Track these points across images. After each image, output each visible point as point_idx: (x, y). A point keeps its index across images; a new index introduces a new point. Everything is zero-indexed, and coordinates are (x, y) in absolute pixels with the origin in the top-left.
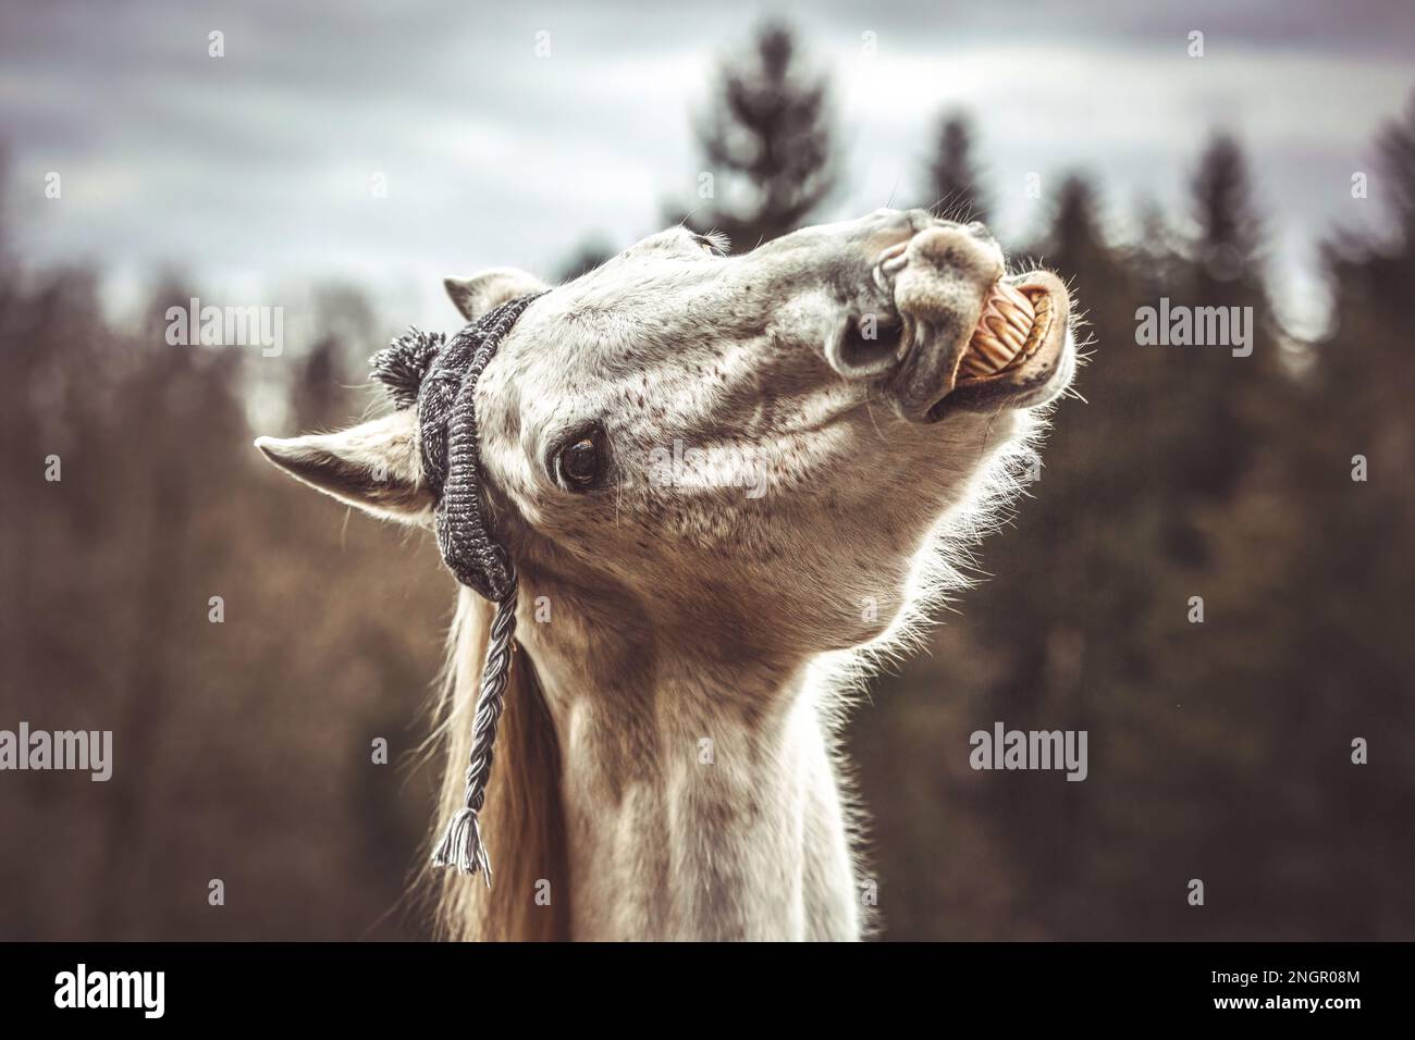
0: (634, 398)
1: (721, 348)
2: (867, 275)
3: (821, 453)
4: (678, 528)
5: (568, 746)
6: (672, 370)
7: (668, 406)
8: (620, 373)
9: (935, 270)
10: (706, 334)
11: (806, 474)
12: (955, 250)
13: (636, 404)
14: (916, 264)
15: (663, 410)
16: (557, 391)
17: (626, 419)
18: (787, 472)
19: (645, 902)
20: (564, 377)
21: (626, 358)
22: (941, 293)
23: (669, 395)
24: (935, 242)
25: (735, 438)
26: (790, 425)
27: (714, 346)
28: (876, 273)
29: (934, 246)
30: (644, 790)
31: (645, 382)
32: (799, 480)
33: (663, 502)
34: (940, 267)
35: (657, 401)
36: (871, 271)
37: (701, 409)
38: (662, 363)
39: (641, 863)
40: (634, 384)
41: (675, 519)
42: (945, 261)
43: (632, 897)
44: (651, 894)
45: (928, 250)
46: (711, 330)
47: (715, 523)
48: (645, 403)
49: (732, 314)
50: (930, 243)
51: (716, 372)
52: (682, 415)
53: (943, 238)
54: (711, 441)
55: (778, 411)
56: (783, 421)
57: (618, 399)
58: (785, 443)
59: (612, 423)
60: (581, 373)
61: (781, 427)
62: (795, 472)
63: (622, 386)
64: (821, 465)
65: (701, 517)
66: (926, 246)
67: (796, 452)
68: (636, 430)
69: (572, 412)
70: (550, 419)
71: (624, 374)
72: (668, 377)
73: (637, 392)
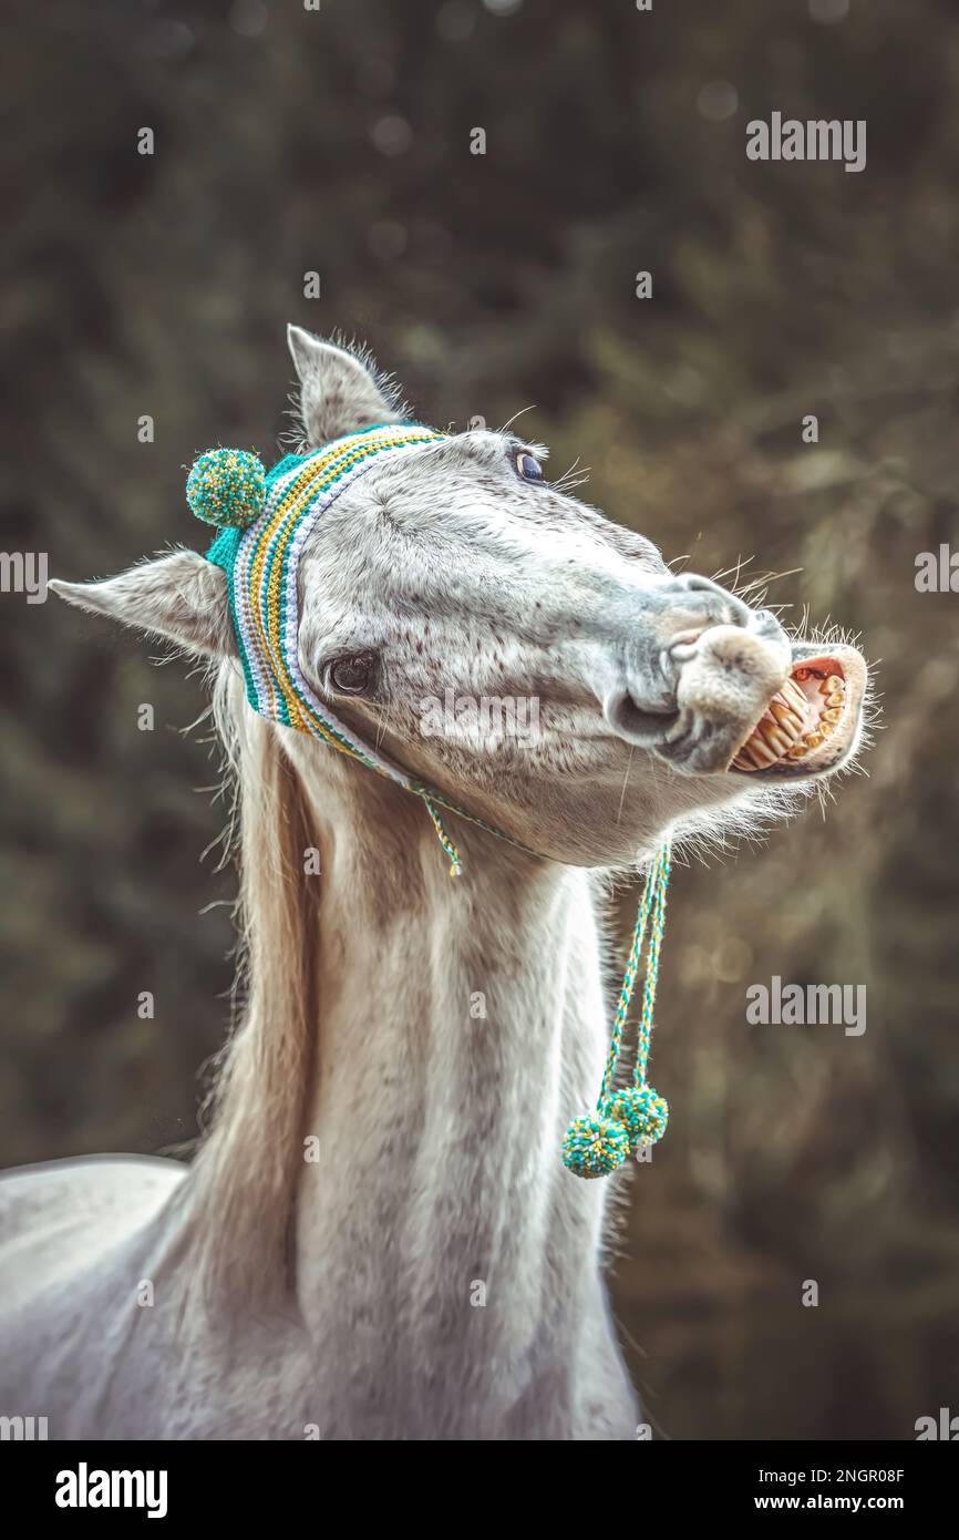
0: (414, 642)
1: (503, 637)
2: (655, 655)
3: (584, 757)
5: (332, 866)
6: (454, 631)
7: (445, 664)
8: (402, 611)
9: (723, 671)
10: (492, 617)
11: (567, 768)
12: (746, 656)
13: (415, 648)
14: (705, 661)
15: (440, 665)
16: (342, 600)
17: (402, 657)
19: (407, 1030)
20: (352, 589)
21: (413, 600)
22: (726, 697)
23: (447, 653)
24: (727, 643)
26: (557, 725)
27: (498, 631)
28: (663, 656)
29: (726, 647)
30: (411, 921)
31: (427, 630)
32: (560, 769)
34: (728, 668)
35: (435, 654)
36: (658, 652)
37: (475, 681)
38: (446, 618)
39: (404, 991)
40: (415, 626)
42: (734, 665)
43: (392, 1025)
44: (412, 1024)
45: (721, 651)
46: (497, 616)
48: (424, 650)
49: (520, 617)
50: (722, 643)
51: (495, 657)
52: (456, 676)
53: (738, 640)
55: (549, 709)
57: (399, 636)
58: (550, 738)
59: (388, 655)
60: (370, 593)
62: (558, 763)
63: (405, 624)
64: (582, 765)
66: (718, 645)
67: (560, 748)
68: (411, 671)
69: (353, 633)
70: (330, 632)
71: (408, 613)
72: (449, 635)
73: (417, 638)
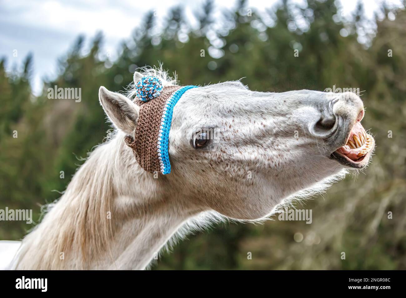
0: (228, 125)
1: (266, 117)
3: (287, 159)
4: (225, 168)
6: (244, 119)
7: (240, 130)
8: (224, 116)
10: (262, 112)
11: (279, 164)
13: (228, 127)
15: (238, 131)
16: (200, 115)
17: (223, 130)
18: (273, 162)
21: (228, 112)
23: (241, 127)
25: (258, 146)
26: (279, 147)
27: (264, 116)
28: (330, 103)
31: (233, 121)
32: (276, 165)
33: (224, 159)
34: (347, 101)
35: (236, 128)
36: (328, 103)
37: (252, 134)
38: (241, 117)
40: (230, 120)
41: (225, 165)
42: (349, 100)
46: (264, 111)
47: (239, 170)
48: (232, 127)
49: (275, 107)
51: (262, 124)
52: (244, 134)
54: (249, 144)
55: (277, 142)
56: (277, 146)
57: (223, 123)
58: (275, 153)
60: (212, 112)
61: (276, 147)
62: (276, 163)
63: (225, 120)
64: (285, 163)
65: (235, 167)
67: (278, 157)
68: (226, 135)
69: (206, 123)
70: (196, 124)
71: (225, 116)
72: (242, 121)
73: (230, 123)
